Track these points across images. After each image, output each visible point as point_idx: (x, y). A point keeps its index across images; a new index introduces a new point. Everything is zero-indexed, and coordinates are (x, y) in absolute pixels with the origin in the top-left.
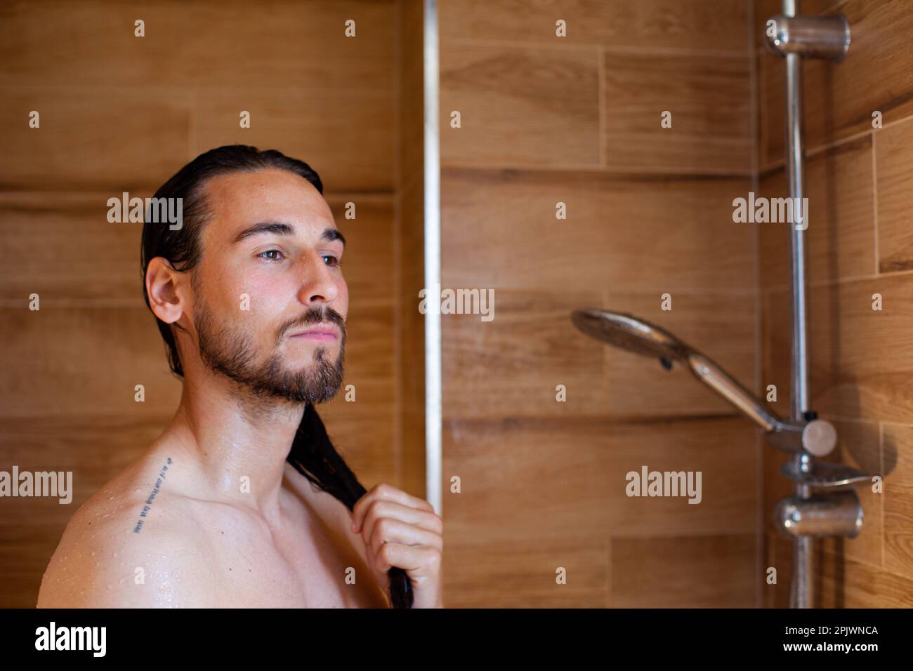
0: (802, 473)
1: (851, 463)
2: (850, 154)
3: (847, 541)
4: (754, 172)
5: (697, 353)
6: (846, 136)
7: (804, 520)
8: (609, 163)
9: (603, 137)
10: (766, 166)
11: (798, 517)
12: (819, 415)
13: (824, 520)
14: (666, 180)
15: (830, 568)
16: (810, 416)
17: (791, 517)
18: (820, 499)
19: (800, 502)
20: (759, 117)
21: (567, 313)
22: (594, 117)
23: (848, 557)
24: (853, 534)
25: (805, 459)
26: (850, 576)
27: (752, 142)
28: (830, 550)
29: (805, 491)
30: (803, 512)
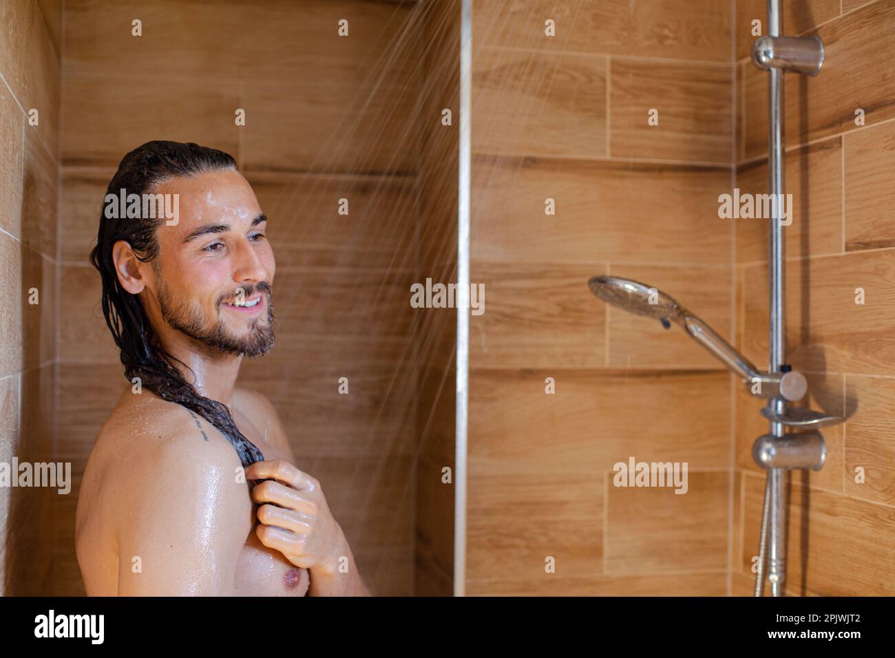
0: (778, 415)
1: (814, 407)
2: (821, 152)
3: (812, 473)
4: (733, 166)
5: (692, 316)
6: (818, 137)
7: (778, 454)
8: (613, 155)
9: (609, 132)
10: (744, 161)
11: (773, 452)
12: (793, 367)
13: (795, 455)
14: (661, 169)
15: (797, 497)
16: (785, 369)
17: (768, 452)
18: (790, 437)
19: (775, 440)
20: (739, 119)
21: (586, 280)
22: (601, 115)
23: (812, 487)
24: (817, 468)
25: (780, 404)
26: (814, 503)
27: (733, 139)
28: (797, 482)
29: (778, 429)
30: (777, 448)
